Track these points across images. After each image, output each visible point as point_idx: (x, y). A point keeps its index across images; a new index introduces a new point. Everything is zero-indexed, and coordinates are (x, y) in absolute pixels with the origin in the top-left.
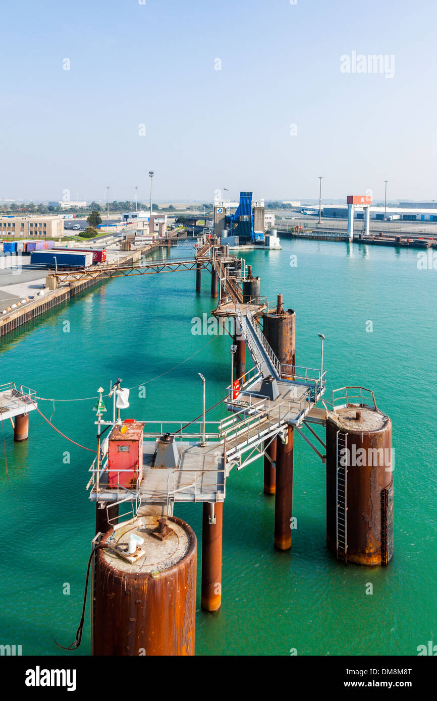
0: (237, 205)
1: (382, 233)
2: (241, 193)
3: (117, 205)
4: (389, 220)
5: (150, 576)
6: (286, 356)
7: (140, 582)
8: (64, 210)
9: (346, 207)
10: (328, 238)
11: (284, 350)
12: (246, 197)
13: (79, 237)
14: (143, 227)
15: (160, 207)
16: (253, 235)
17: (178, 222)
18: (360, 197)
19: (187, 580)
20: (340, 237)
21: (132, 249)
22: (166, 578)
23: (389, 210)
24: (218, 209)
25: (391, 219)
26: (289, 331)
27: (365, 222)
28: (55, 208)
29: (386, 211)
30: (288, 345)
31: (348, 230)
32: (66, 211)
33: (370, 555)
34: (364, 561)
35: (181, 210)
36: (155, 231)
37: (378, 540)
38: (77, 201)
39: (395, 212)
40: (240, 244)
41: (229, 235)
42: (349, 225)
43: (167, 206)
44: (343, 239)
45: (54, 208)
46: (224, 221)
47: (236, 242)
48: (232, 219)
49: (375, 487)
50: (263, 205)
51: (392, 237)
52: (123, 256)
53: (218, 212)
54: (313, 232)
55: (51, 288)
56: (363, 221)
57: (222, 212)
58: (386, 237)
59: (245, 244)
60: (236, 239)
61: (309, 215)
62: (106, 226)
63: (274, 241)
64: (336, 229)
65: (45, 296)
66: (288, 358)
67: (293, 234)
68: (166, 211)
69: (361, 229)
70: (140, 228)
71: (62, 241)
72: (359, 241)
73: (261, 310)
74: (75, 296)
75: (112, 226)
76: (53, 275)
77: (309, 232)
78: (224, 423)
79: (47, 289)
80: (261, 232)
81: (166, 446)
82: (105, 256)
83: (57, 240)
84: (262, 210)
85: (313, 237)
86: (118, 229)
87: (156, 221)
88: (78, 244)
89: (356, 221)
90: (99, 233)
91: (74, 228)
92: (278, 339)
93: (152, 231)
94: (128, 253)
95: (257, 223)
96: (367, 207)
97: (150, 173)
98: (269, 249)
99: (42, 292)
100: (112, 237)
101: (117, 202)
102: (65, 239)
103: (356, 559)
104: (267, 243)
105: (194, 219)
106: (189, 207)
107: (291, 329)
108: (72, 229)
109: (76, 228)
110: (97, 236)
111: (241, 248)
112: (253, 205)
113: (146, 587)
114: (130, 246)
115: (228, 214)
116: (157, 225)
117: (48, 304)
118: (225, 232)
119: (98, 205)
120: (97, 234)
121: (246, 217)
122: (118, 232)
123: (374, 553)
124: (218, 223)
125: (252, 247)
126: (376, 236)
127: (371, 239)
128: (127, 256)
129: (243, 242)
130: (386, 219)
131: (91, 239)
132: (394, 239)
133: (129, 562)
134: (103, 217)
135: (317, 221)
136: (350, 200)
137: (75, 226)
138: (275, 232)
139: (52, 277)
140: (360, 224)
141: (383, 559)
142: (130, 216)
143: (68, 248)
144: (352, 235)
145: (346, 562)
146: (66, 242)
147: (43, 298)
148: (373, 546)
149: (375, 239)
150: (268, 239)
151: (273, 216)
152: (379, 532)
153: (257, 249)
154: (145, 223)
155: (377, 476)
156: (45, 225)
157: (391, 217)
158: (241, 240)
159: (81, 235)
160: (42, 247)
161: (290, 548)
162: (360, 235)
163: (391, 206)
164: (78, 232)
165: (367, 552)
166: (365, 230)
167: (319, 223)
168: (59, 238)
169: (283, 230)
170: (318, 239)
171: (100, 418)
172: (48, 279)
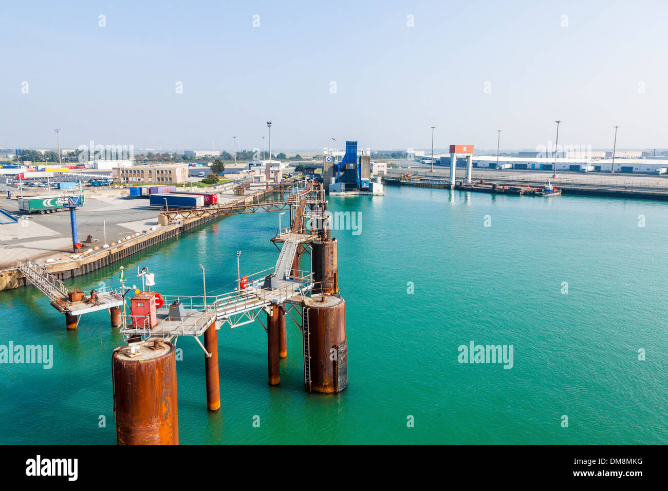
0: (343, 154)
1: (483, 181)
2: (347, 142)
3: (246, 154)
4: (500, 169)
5: (138, 361)
6: (328, 273)
7: (132, 364)
8: (197, 159)
9: (448, 155)
10: (433, 185)
11: (326, 269)
12: (351, 146)
13: (202, 183)
14: (260, 174)
15: (288, 156)
16: (358, 181)
17: (296, 170)
18: (462, 147)
19: (163, 367)
20: (443, 185)
21: (245, 193)
22: (147, 363)
23: (501, 159)
24: (327, 157)
25: (503, 168)
26: (330, 254)
27: (468, 170)
28: (189, 157)
29: (499, 160)
30: (330, 265)
31: (450, 178)
32: (198, 159)
33: (325, 386)
34: (321, 390)
35: (308, 160)
36: (271, 179)
37: (331, 377)
38: (213, 150)
39: (507, 161)
40: (346, 191)
41: (337, 181)
42: (451, 173)
43: (294, 155)
44: (446, 186)
45: (187, 157)
46: (332, 169)
47: (342, 189)
48: (339, 167)
49: (328, 344)
50: (368, 154)
51: (489, 184)
52: (235, 200)
53: (327, 161)
54: (421, 180)
55: (163, 225)
56: (465, 169)
57: (331, 161)
58: (486, 184)
59: (351, 191)
60: (342, 185)
61: (427, 164)
62: (230, 173)
63: (378, 187)
64: (443, 177)
65: (157, 230)
66: (330, 275)
67: (401, 181)
68: (293, 160)
69: (464, 177)
70: (257, 175)
71: (186, 186)
72: (459, 188)
73: (311, 238)
74: (185, 231)
75: (235, 173)
76: (164, 214)
77: (417, 180)
78: (220, 298)
79: (159, 225)
80: (367, 179)
81: (174, 307)
82: (216, 199)
83: (181, 185)
84: (367, 158)
85: (419, 184)
86: (240, 177)
87: (271, 169)
88: (200, 189)
89: (458, 169)
90: (220, 180)
91: (199, 175)
92: (321, 262)
93: (268, 178)
94: (242, 197)
95: (364, 171)
96: (469, 156)
97: (268, 123)
98: (373, 195)
99: (154, 228)
100: (232, 183)
101: (246, 152)
102: (188, 185)
103: (317, 389)
104: (370, 189)
105: (312, 167)
106: (315, 156)
107: (332, 253)
108: (197, 176)
109: (201, 175)
110: (218, 183)
111: (347, 194)
112: (358, 154)
113: (135, 367)
114: (243, 191)
115: (337, 162)
116: (272, 172)
117: (159, 237)
118: (333, 179)
119: (229, 155)
120: (218, 180)
121: (352, 165)
122: (239, 179)
123: (328, 385)
124: (327, 170)
125: (358, 193)
126: (477, 183)
127: (471, 186)
128: (239, 199)
129: (349, 188)
130: (498, 168)
131: (213, 185)
132: (491, 186)
133: (130, 357)
134: (227, 166)
135: (429, 170)
136: (452, 149)
137: (200, 173)
138: (379, 179)
139: (163, 215)
140: (462, 172)
141: (335, 389)
142: (255, 165)
143: (190, 192)
144: (453, 183)
145: (310, 391)
146: (189, 188)
147: (155, 232)
148: (327, 380)
149: (475, 186)
150: (371, 185)
151: (385, 165)
152: (332, 372)
153: (362, 195)
154: (262, 171)
155: (329, 336)
156: (170, 172)
157: (503, 166)
158: (346, 186)
159: (203, 182)
160: (163, 191)
161: (279, 383)
162: (461, 183)
163: (505, 155)
164: (201, 179)
165: (324, 384)
166: (467, 178)
167: (431, 171)
168: (183, 184)
169: (394, 178)
170: (423, 186)
171: (123, 285)
172: (160, 217)
